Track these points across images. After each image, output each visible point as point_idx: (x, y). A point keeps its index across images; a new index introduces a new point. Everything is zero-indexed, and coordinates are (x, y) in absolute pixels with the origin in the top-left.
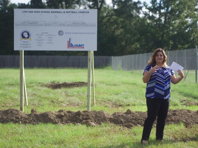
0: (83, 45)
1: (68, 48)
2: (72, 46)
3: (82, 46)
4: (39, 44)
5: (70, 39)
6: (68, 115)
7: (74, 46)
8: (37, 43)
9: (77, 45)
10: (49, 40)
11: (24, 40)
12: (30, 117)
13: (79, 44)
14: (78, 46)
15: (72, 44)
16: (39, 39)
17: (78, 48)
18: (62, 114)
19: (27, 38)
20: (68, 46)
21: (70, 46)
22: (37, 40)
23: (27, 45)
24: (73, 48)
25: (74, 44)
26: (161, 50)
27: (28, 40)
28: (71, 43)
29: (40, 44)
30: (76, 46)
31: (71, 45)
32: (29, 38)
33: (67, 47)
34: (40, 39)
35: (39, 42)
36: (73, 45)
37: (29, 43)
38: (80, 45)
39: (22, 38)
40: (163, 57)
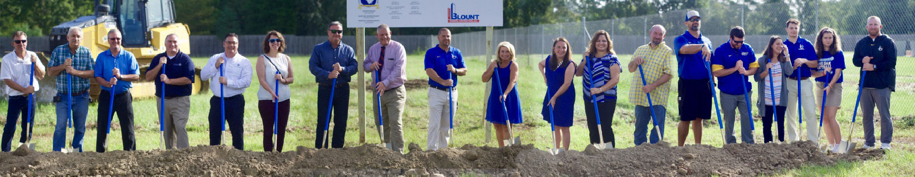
0: (477, 16)
1: (449, 21)
2: (456, 18)
3: (475, 17)
4: (394, 15)
5: (452, 5)
6: (484, 156)
7: (460, 17)
8: (390, 14)
9: (465, 17)
10: (413, 8)
11: (365, 8)
12: (411, 162)
13: (470, 14)
14: (468, 17)
15: (456, 14)
16: (394, 6)
17: (468, 22)
18: (473, 154)
19: (371, 4)
20: (449, 18)
21: (452, 18)
22: (391, 8)
23: (372, 17)
24: (459, 21)
25: (460, 14)
26: (603, 33)
27: (372, 8)
28: (454, 12)
29: (396, 15)
30: (463, 17)
31: (455, 16)
32: (376, 4)
33: (447, 19)
34: (398, 6)
35: (393, 12)
36: (458, 16)
37: (375, 14)
38: (471, 16)
39: (361, 4)
40: (606, 43)
